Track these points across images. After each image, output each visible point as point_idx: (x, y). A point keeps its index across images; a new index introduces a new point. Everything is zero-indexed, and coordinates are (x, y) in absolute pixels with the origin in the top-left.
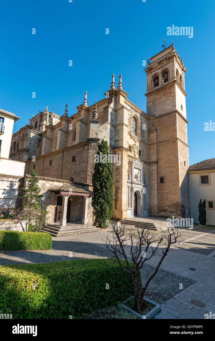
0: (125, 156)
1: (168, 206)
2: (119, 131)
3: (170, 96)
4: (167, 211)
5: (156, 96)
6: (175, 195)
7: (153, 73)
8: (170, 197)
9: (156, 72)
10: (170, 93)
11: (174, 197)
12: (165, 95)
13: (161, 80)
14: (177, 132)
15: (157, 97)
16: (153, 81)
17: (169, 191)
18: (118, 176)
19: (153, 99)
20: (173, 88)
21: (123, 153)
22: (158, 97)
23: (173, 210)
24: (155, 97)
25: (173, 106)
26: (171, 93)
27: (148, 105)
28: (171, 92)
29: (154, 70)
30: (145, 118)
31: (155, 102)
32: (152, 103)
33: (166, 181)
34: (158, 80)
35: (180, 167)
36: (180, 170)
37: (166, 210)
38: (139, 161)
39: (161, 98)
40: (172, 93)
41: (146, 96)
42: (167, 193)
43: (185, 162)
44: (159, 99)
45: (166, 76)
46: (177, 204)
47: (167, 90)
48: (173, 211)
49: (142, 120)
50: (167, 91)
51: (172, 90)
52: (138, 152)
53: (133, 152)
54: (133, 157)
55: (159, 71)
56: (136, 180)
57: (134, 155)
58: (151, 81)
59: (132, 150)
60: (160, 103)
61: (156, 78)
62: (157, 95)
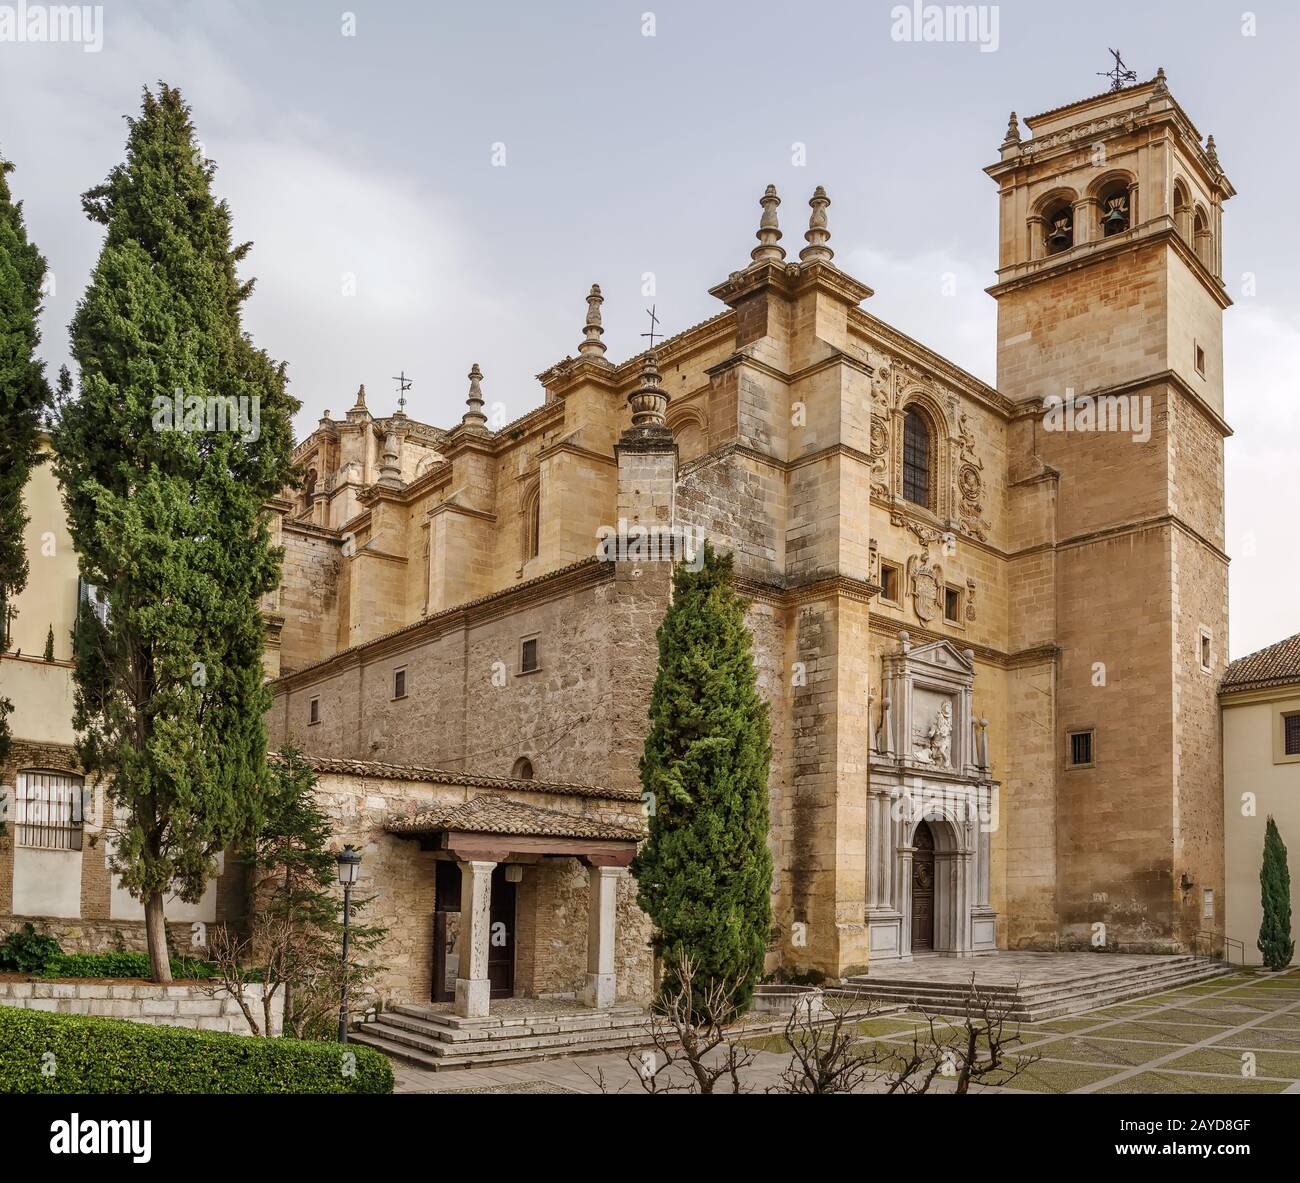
0: (850, 626)
1: (1111, 889)
2: (816, 488)
3: (1133, 303)
4: (1105, 916)
5: (1053, 297)
6: (1148, 827)
7: (1043, 188)
8: (1122, 836)
9: (1059, 182)
10: (1137, 287)
11: (1145, 835)
12: (1107, 296)
13: (1085, 226)
14: (1170, 485)
15: (1061, 304)
16: (1037, 228)
17: (1115, 806)
18: (807, 740)
19: (1037, 313)
20: (1152, 264)
21: (840, 609)
22: (1067, 302)
23: (1137, 906)
24: (1051, 302)
25: (1149, 352)
26: (1142, 289)
27: (1009, 342)
28: (1145, 285)
29: (1049, 173)
30: (984, 413)
31: (1051, 328)
32: (1033, 335)
33: (1100, 751)
34: (1070, 223)
35: (1177, 669)
36: (1176, 688)
37: (1096, 911)
38: (944, 647)
39: (1086, 310)
40: (1146, 288)
41: (997, 297)
42: (1106, 817)
43: (1205, 641)
44: (1069, 316)
45: (1117, 209)
46: (1154, 873)
47: (1117, 270)
48: (1135, 910)
49: (969, 423)
50: (1118, 275)
51: (1147, 273)
52: (943, 600)
53: (908, 602)
54: (909, 628)
55: (1079, 183)
56: (923, 755)
57: (919, 617)
58: (1029, 227)
59: (904, 587)
60: (1078, 336)
61: (1056, 213)
62: (1060, 294)
